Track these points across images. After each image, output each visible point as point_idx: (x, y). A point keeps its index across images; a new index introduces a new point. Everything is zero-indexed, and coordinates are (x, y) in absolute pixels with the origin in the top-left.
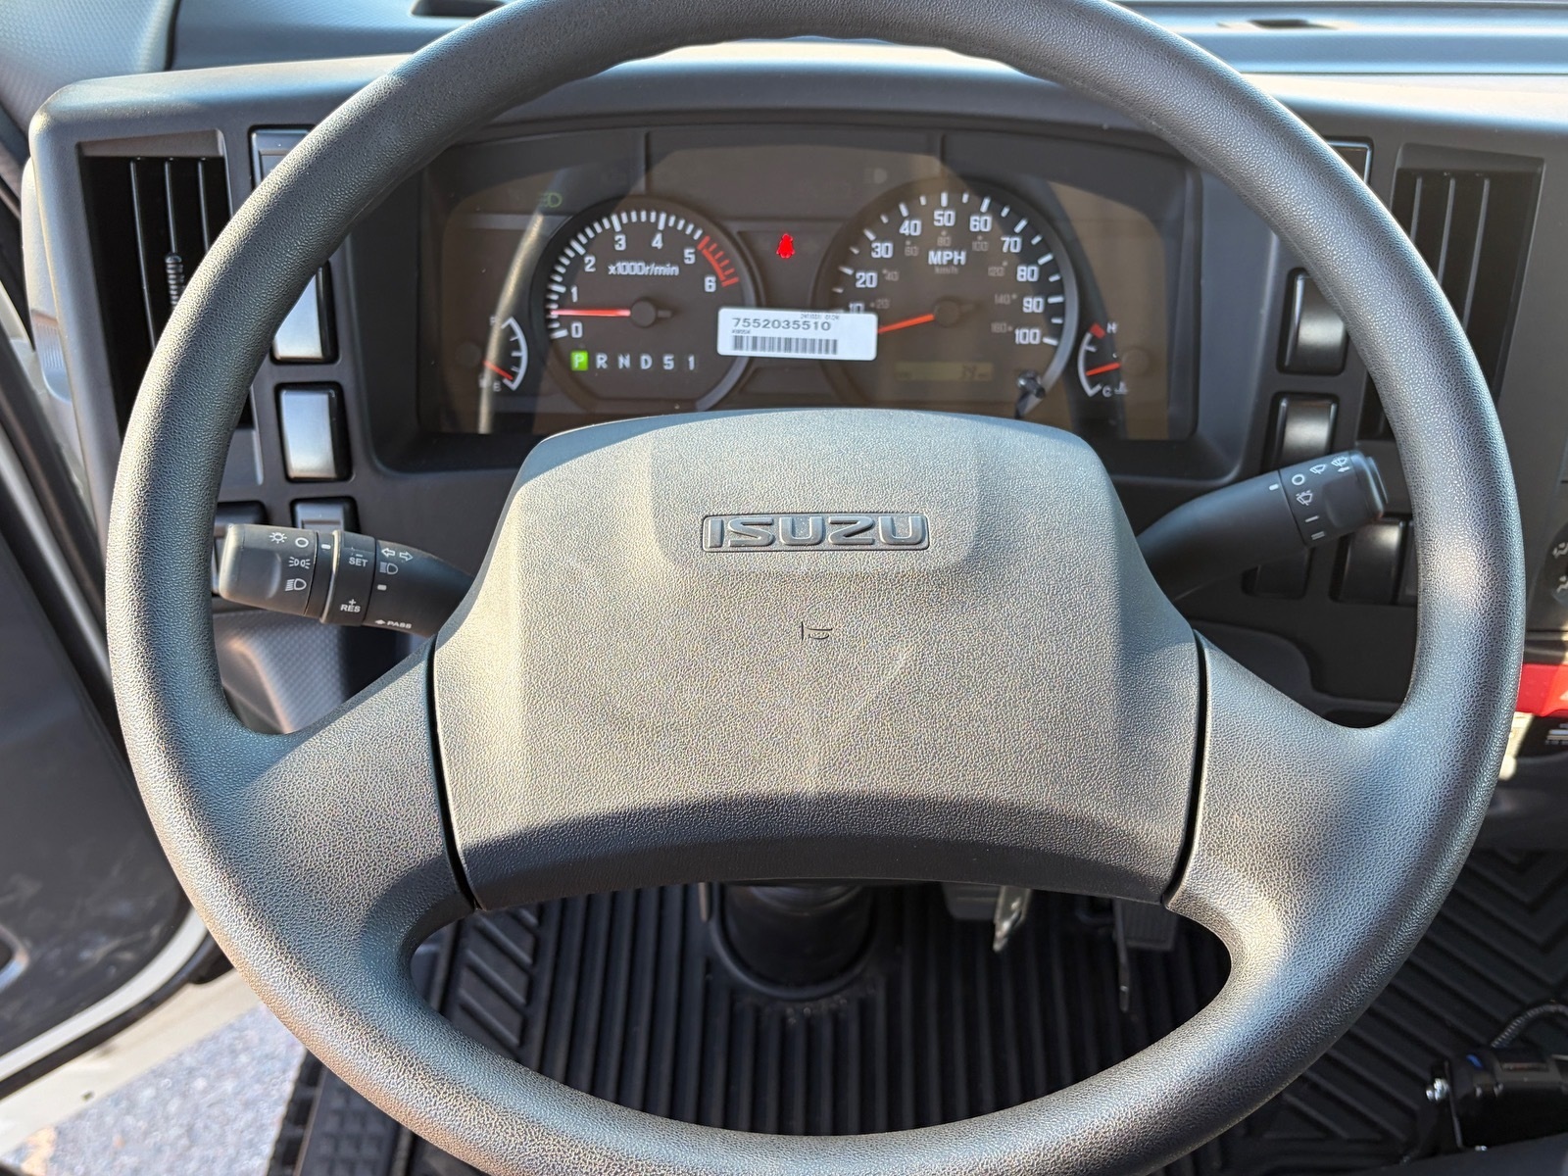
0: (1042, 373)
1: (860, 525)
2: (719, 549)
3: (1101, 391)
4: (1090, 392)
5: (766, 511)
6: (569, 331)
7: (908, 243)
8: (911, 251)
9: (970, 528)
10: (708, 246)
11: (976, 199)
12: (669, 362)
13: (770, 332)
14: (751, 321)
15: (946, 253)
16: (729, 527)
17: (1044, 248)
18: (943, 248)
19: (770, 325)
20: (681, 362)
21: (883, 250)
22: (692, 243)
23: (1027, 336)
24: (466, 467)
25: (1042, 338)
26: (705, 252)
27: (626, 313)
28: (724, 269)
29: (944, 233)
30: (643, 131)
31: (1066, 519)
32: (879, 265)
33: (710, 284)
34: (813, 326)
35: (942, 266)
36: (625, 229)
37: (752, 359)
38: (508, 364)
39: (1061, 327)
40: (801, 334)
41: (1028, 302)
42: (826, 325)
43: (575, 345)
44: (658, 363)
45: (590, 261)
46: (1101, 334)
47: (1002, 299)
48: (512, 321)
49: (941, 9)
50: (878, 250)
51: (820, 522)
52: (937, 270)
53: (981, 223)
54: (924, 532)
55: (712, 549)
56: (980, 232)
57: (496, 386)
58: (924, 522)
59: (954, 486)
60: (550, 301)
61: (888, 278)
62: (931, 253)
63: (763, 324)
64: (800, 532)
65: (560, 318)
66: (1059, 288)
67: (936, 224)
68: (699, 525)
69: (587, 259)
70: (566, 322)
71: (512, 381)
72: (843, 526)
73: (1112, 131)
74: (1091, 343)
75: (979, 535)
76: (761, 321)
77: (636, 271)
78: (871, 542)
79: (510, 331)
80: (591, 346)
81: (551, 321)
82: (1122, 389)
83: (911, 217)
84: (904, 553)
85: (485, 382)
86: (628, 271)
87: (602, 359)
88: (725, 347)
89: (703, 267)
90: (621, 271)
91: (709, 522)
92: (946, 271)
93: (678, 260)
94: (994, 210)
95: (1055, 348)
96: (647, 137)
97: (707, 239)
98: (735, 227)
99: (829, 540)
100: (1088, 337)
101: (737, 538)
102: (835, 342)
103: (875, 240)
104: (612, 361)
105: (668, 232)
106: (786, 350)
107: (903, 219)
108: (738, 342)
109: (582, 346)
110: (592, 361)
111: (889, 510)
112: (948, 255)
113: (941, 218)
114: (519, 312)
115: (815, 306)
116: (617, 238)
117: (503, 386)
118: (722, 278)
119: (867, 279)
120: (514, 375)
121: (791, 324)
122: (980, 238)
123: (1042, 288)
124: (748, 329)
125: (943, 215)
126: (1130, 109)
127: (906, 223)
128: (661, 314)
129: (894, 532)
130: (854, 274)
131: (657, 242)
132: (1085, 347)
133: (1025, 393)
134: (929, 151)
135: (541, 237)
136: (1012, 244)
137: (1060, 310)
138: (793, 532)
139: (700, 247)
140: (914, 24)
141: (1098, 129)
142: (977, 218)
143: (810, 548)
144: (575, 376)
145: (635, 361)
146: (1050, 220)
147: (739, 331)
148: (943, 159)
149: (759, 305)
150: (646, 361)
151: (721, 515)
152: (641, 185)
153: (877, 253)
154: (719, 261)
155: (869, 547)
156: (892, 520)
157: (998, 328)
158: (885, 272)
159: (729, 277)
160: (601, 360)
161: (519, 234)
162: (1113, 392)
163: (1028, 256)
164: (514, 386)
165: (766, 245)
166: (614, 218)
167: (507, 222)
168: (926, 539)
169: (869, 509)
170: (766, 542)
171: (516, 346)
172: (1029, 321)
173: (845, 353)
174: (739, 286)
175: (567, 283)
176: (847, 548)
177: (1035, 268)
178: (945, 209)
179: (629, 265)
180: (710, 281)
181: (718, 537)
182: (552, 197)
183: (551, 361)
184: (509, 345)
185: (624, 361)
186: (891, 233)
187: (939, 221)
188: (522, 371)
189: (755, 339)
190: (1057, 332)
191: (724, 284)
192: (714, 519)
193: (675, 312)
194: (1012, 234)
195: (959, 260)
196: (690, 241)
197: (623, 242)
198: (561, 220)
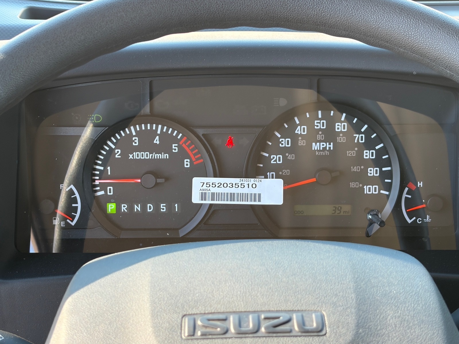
0: (381, 211)
1: (282, 319)
2: (193, 337)
3: (416, 220)
4: (410, 221)
5: (222, 311)
6: (106, 192)
7: (300, 138)
8: (301, 143)
9: (351, 320)
10: (185, 142)
11: (338, 113)
12: (163, 208)
13: (222, 190)
14: (211, 184)
15: (321, 144)
16: (199, 323)
17: (379, 140)
18: (320, 141)
19: (222, 186)
20: (170, 208)
21: (285, 143)
22: (176, 141)
23: (371, 190)
24: (42, 275)
25: (379, 191)
26: (184, 145)
27: (139, 181)
28: (195, 155)
29: (320, 133)
30: (147, 81)
31: (412, 313)
32: (283, 151)
33: (187, 163)
34: (246, 186)
35: (320, 151)
36: (138, 134)
37: (211, 205)
38: (70, 211)
39: (391, 184)
40: (240, 191)
41: (371, 170)
42: (254, 186)
43: (109, 199)
44: (157, 208)
45: (118, 152)
46: (414, 188)
47: (355, 169)
48: (72, 187)
49: (319, 10)
50: (283, 142)
51: (257, 318)
52: (317, 153)
53: (341, 126)
54: (323, 324)
55: (189, 338)
56: (341, 132)
57: (63, 223)
58: (322, 317)
59: (339, 293)
60: (95, 175)
61: (289, 158)
62: (314, 144)
63: (217, 185)
64: (244, 324)
65: (100, 185)
66: (388, 163)
67: (316, 127)
68: (179, 321)
69: (116, 151)
70: (104, 187)
71: (72, 221)
72: (271, 320)
73: (418, 75)
74: (408, 193)
75: (358, 326)
76: (216, 184)
77: (145, 157)
78: (289, 331)
79: (71, 192)
80: (118, 200)
81: (96, 186)
82: (428, 219)
83: (301, 125)
84: (311, 338)
85: (57, 222)
86: (140, 157)
87: (124, 206)
88: (196, 199)
89: (183, 154)
90: (136, 157)
91: (186, 320)
92: (322, 153)
93: (168, 150)
94: (349, 120)
95: (388, 196)
96: (151, 83)
97: (185, 138)
98: (201, 132)
99: (263, 330)
100: (406, 189)
101: (204, 330)
102: (260, 195)
103: (281, 138)
104: (131, 208)
105: (162, 135)
106: (231, 200)
107: (297, 126)
108: (203, 196)
109: (112, 200)
110: (118, 208)
111: (299, 309)
112: (323, 145)
113: (319, 124)
114: (76, 181)
115: (247, 176)
116: (134, 139)
117: (67, 224)
118: (194, 160)
119: (276, 159)
120: (73, 218)
121: (234, 185)
122: (341, 135)
123: (378, 162)
124: (208, 188)
125: (320, 123)
126: (434, 64)
127: (299, 127)
128: (159, 180)
129: (304, 324)
130: (270, 156)
131: (157, 141)
132: (405, 195)
133: (371, 223)
134: (310, 88)
135: (90, 139)
136: (359, 138)
137: (389, 175)
138: (240, 325)
139: (181, 143)
140: (304, 18)
141: (411, 74)
142: (340, 124)
143: (250, 335)
144: (108, 217)
145: (144, 208)
146: (380, 124)
147: (203, 190)
148: (319, 92)
149: (215, 176)
150: (150, 207)
151: (194, 314)
152: (147, 109)
153: (282, 144)
154: (192, 150)
155: (288, 334)
156: (302, 316)
157: (353, 185)
158: (287, 154)
159: (197, 159)
160: (124, 208)
161: (77, 138)
162: (422, 221)
163: (369, 145)
164: (73, 224)
165: (219, 141)
166: (132, 128)
167: (71, 131)
168: (325, 328)
169: (287, 309)
170: (223, 332)
171: (75, 201)
172: (371, 181)
173: (265, 201)
174: (204, 165)
175: (104, 164)
176: (275, 335)
177: (374, 151)
178: (320, 119)
179: (140, 154)
180: (187, 161)
181: (192, 329)
182: (97, 116)
183: (94, 209)
184: (71, 199)
185: (137, 208)
186: (290, 134)
187: (317, 126)
188: (78, 215)
189: (213, 194)
190: (388, 187)
191: (195, 163)
192: (190, 317)
193: (167, 179)
194: (360, 133)
195: (330, 148)
196: (175, 140)
197: (137, 141)
198: (101, 130)
